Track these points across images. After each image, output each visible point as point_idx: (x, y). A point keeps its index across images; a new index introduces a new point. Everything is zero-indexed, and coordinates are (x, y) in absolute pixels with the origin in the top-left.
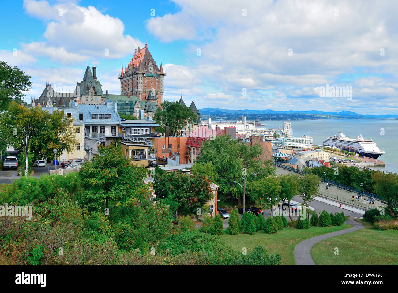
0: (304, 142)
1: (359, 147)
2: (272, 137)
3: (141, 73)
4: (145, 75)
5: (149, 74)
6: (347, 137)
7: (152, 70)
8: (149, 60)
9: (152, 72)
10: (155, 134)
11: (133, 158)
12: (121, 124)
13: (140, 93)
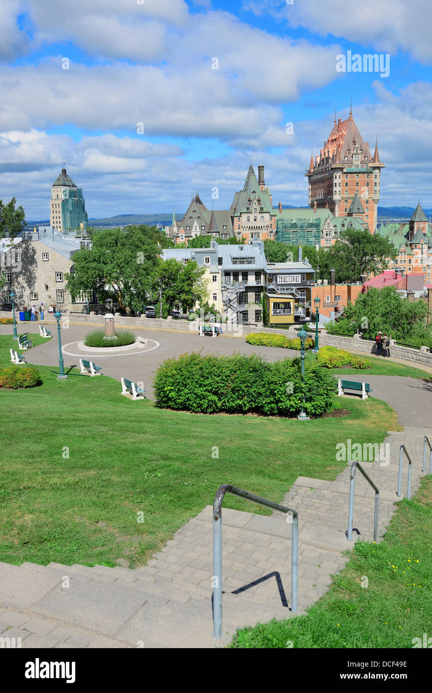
3: (339, 168)
4: (345, 170)
5: (354, 167)
7: (360, 160)
8: (354, 142)
9: (359, 163)
10: (308, 283)
11: (275, 312)
12: (265, 270)
13: (337, 203)
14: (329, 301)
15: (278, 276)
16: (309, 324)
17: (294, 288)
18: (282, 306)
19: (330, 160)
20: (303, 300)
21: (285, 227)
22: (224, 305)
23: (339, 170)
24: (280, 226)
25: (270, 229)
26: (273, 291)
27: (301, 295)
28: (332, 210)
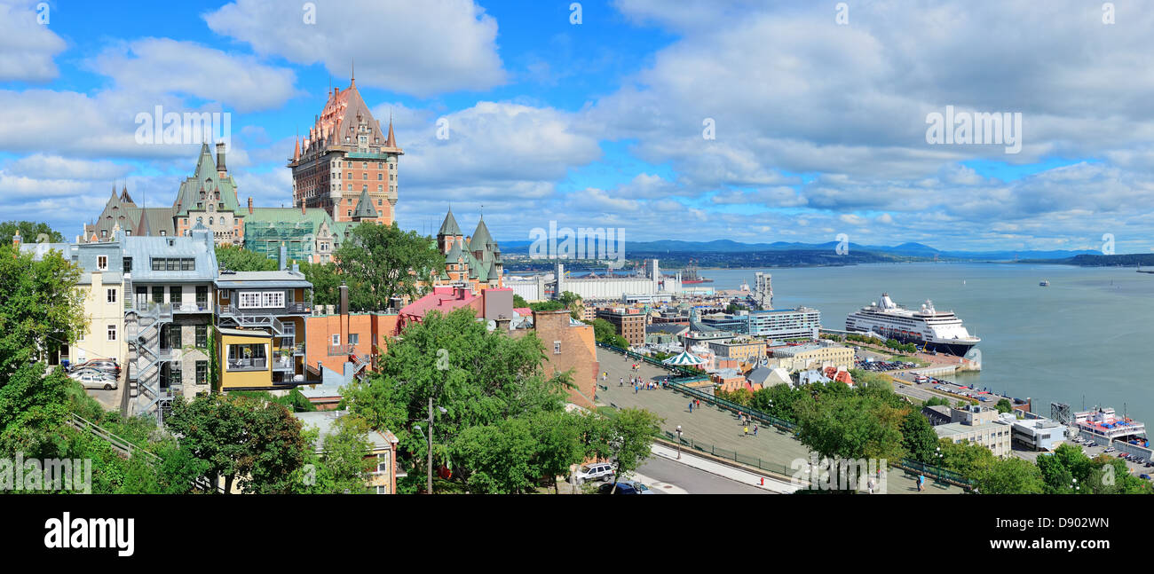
0: (798, 323)
1: (926, 329)
2: (724, 311)
3: (338, 151)
4: (347, 155)
5: (359, 152)
6: (899, 306)
7: (368, 143)
8: (359, 118)
9: (366, 146)
10: (299, 308)
11: (233, 365)
12: (216, 282)
13: (336, 202)
14: (339, 344)
15: (240, 293)
16: (302, 389)
17: (272, 317)
18: (247, 351)
19: (324, 142)
20: (289, 342)
21: (258, 235)
22: (130, 350)
23: (338, 154)
24: (251, 233)
25: (234, 238)
26: (229, 323)
27: (286, 331)
28: (331, 213)
